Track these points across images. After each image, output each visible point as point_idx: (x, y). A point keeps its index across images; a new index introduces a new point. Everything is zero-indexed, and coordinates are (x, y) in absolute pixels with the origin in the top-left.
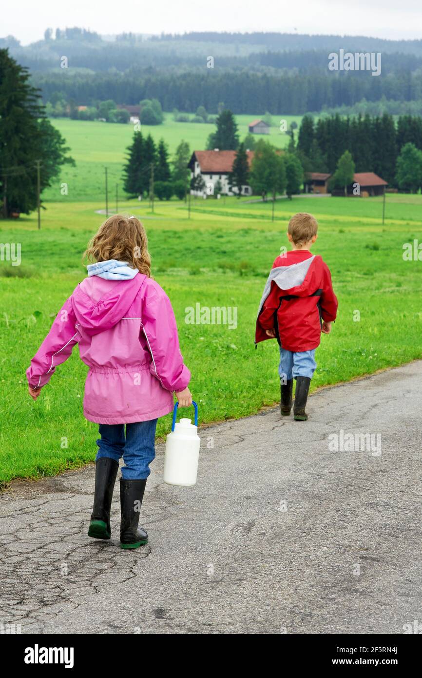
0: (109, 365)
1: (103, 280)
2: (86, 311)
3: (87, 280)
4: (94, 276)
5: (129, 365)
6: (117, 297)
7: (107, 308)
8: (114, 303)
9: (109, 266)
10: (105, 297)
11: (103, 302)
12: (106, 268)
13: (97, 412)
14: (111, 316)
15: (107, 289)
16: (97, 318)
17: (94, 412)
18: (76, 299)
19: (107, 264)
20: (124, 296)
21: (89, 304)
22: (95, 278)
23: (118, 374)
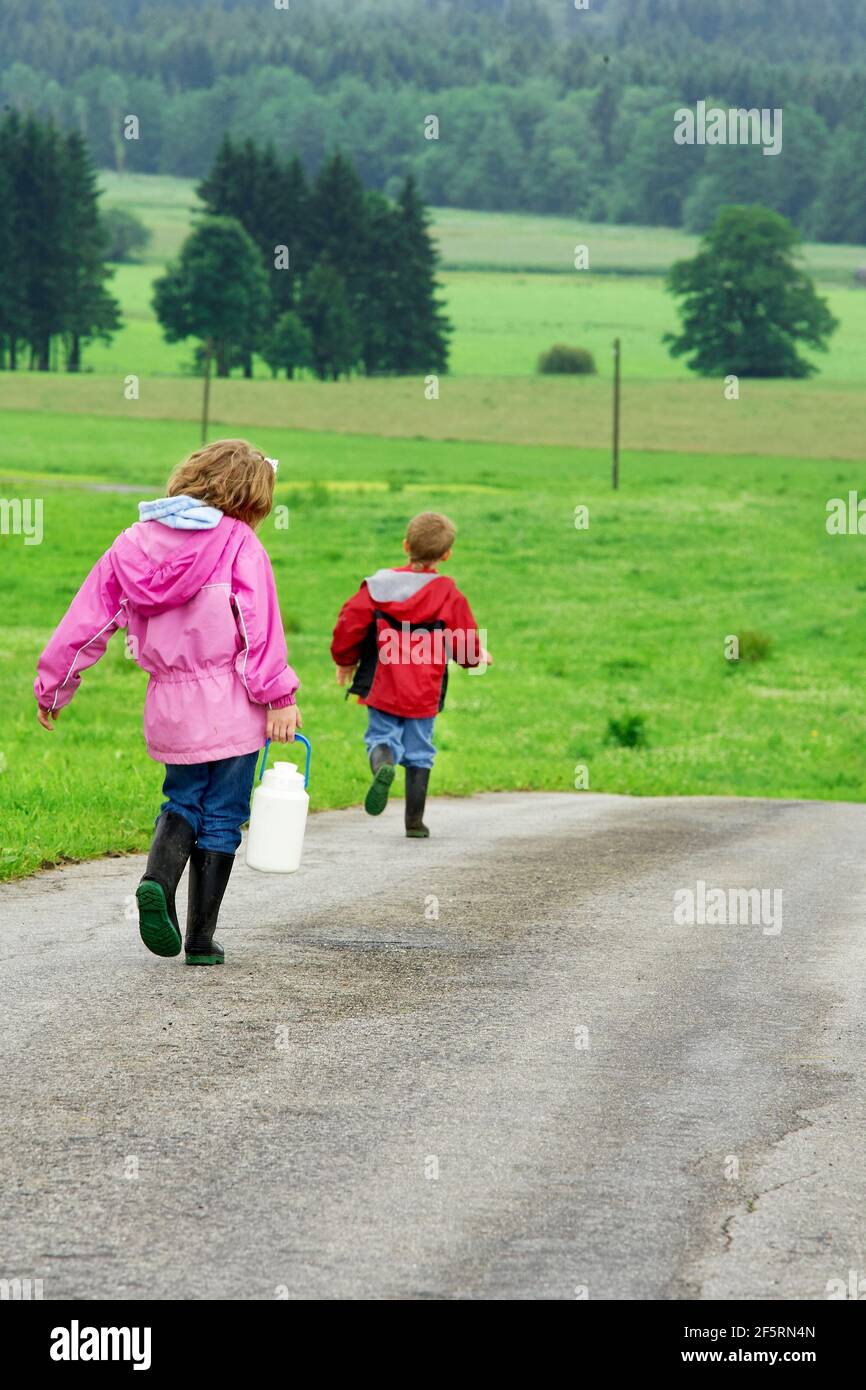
0: (181, 666)
1: (167, 529)
2: (141, 577)
3: (139, 527)
4: (152, 520)
5: (212, 663)
6: (193, 556)
7: (175, 573)
8: (187, 566)
9: (178, 506)
10: (172, 555)
11: (170, 563)
12: (172, 509)
13: (168, 744)
14: (183, 586)
15: (174, 542)
16: (157, 589)
17: (164, 746)
18: (122, 557)
19: (175, 502)
20: (204, 554)
21: (146, 566)
22: (153, 524)
23: (197, 680)
